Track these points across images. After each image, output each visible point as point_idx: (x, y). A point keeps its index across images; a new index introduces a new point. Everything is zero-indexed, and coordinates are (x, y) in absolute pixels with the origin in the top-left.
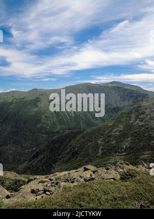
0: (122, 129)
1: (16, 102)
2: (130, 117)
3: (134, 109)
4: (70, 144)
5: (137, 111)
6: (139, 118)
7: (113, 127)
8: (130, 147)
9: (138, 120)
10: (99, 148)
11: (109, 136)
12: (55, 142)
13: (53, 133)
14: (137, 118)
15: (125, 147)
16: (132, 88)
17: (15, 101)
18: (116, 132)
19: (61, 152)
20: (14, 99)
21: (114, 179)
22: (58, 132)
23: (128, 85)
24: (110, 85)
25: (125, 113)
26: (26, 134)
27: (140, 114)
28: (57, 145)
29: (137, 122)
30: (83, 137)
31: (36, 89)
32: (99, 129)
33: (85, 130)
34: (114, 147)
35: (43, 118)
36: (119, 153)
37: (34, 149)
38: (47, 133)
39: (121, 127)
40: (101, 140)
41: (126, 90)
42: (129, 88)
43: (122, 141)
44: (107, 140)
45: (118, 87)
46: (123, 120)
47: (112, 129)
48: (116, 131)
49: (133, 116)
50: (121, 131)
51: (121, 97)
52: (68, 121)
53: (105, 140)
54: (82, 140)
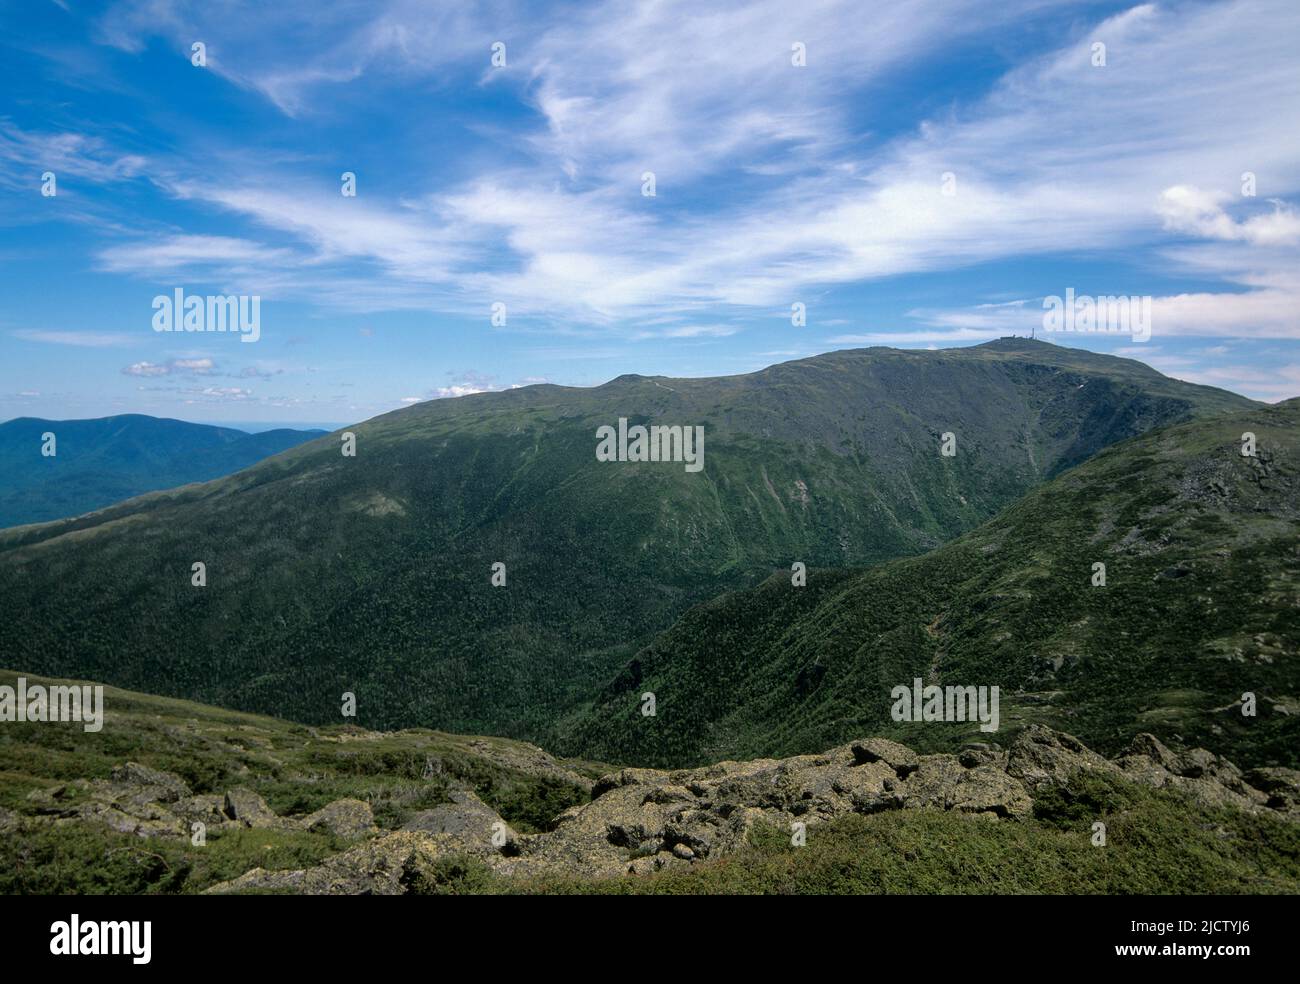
0: (1046, 574)
1: (547, 436)
2: (1089, 515)
3: (1113, 474)
4: (786, 635)
5: (1130, 485)
6: (1139, 524)
7: (1001, 561)
8: (1086, 664)
9: (1135, 530)
10: (929, 660)
11: (980, 607)
12: (718, 621)
13: (711, 578)
14: (1127, 520)
15: (1058, 663)
16: (1104, 371)
17: (538, 435)
18: (1015, 586)
19: (745, 667)
20: (539, 420)
21: (1000, 811)
22: (731, 577)
23: (1083, 356)
24: (989, 356)
25: (1063, 495)
26: (588, 580)
27: (1142, 502)
28: (727, 636)
29: (1125, 540)
30: (850, 604)
31: (634, 378)
32: (929, 571)
33: (859, 572)
34: (1006, 659)
35: (667, 509)
36: (1029, 688)
37: (623, 647)
38: (684, 580)
39: (1043, 563)
40: (937, 620)
41: (1070, 379)
42: (1086, 368)
43: (1047, 634)
44: (968, 624)
45: (1030, 368)
46: (1056, 527)
47: (999, 571)
48: (1016, 584)
49: (1107, 512)
50: (1040, 582)
51: (1044, 415)
52: (778, 530)
53: (958, 622)
54: (846, 616)
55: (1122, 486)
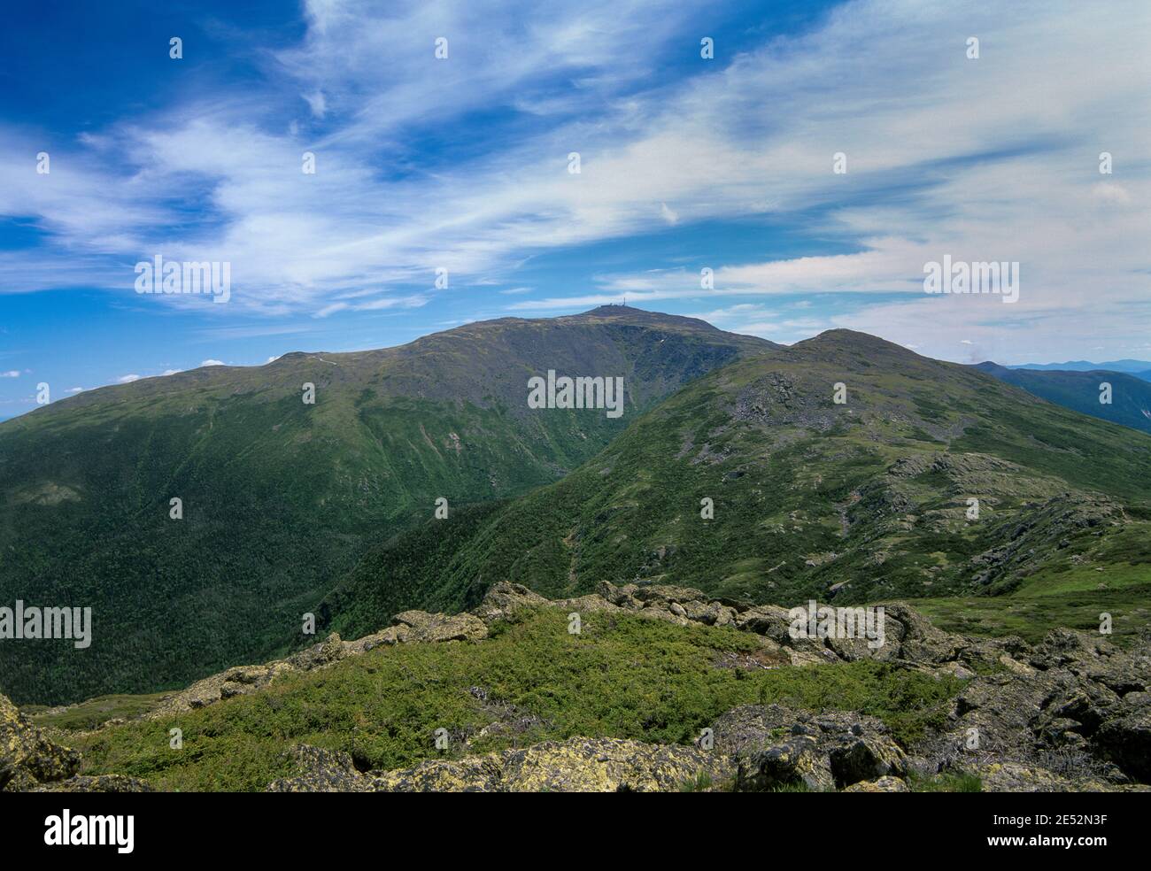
0: (647, 487)
1: (220, 413)
2: (674, 438)
3: (689, 406)
4: (453, 562)
5: (700, 413)
6: (709, 441)
7: (616, 479)
8: (682, 552)
9: (707, 446)
10: (567, 565)
11: (602, 518)
12: (393, 558)
13: (384, 523)
14: (701, 439)
15: (662, 553)
16: (678, 329)
17: (213, 410)
18: (626, 498)
19: (421, 594)
20: (213, 399)
22: (401, 519)
23: (662, 317)
24: (593, 321)
25: (655, 425)
26: (273, 538)
27: (710, 424)
28: (402, 571)
29: (701, 454)
30: (502, 529)
31: (299, 355)
32: (561, 494)
33: (507, 502)
34: (624, 556)
35: (339, 468)
36: (643, 576)
37: (312, 594)
38: (361, 528)
39: (645, 479)
40: (571, 533)
41: (655, 336)
42: (665, 327)
43: (653, 532)
44: (594, 533)
45: (624, 328)
46: (651, 450)
47: (614, 488)
48: (627, 497)
49: (686, 433)
50: (644, 493)
51: (637, 364)
52: (438, 476)
53: (587, 533)
54: (500, 540)
55: (696, 414)
